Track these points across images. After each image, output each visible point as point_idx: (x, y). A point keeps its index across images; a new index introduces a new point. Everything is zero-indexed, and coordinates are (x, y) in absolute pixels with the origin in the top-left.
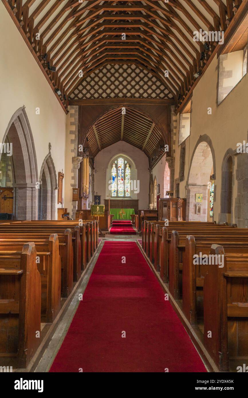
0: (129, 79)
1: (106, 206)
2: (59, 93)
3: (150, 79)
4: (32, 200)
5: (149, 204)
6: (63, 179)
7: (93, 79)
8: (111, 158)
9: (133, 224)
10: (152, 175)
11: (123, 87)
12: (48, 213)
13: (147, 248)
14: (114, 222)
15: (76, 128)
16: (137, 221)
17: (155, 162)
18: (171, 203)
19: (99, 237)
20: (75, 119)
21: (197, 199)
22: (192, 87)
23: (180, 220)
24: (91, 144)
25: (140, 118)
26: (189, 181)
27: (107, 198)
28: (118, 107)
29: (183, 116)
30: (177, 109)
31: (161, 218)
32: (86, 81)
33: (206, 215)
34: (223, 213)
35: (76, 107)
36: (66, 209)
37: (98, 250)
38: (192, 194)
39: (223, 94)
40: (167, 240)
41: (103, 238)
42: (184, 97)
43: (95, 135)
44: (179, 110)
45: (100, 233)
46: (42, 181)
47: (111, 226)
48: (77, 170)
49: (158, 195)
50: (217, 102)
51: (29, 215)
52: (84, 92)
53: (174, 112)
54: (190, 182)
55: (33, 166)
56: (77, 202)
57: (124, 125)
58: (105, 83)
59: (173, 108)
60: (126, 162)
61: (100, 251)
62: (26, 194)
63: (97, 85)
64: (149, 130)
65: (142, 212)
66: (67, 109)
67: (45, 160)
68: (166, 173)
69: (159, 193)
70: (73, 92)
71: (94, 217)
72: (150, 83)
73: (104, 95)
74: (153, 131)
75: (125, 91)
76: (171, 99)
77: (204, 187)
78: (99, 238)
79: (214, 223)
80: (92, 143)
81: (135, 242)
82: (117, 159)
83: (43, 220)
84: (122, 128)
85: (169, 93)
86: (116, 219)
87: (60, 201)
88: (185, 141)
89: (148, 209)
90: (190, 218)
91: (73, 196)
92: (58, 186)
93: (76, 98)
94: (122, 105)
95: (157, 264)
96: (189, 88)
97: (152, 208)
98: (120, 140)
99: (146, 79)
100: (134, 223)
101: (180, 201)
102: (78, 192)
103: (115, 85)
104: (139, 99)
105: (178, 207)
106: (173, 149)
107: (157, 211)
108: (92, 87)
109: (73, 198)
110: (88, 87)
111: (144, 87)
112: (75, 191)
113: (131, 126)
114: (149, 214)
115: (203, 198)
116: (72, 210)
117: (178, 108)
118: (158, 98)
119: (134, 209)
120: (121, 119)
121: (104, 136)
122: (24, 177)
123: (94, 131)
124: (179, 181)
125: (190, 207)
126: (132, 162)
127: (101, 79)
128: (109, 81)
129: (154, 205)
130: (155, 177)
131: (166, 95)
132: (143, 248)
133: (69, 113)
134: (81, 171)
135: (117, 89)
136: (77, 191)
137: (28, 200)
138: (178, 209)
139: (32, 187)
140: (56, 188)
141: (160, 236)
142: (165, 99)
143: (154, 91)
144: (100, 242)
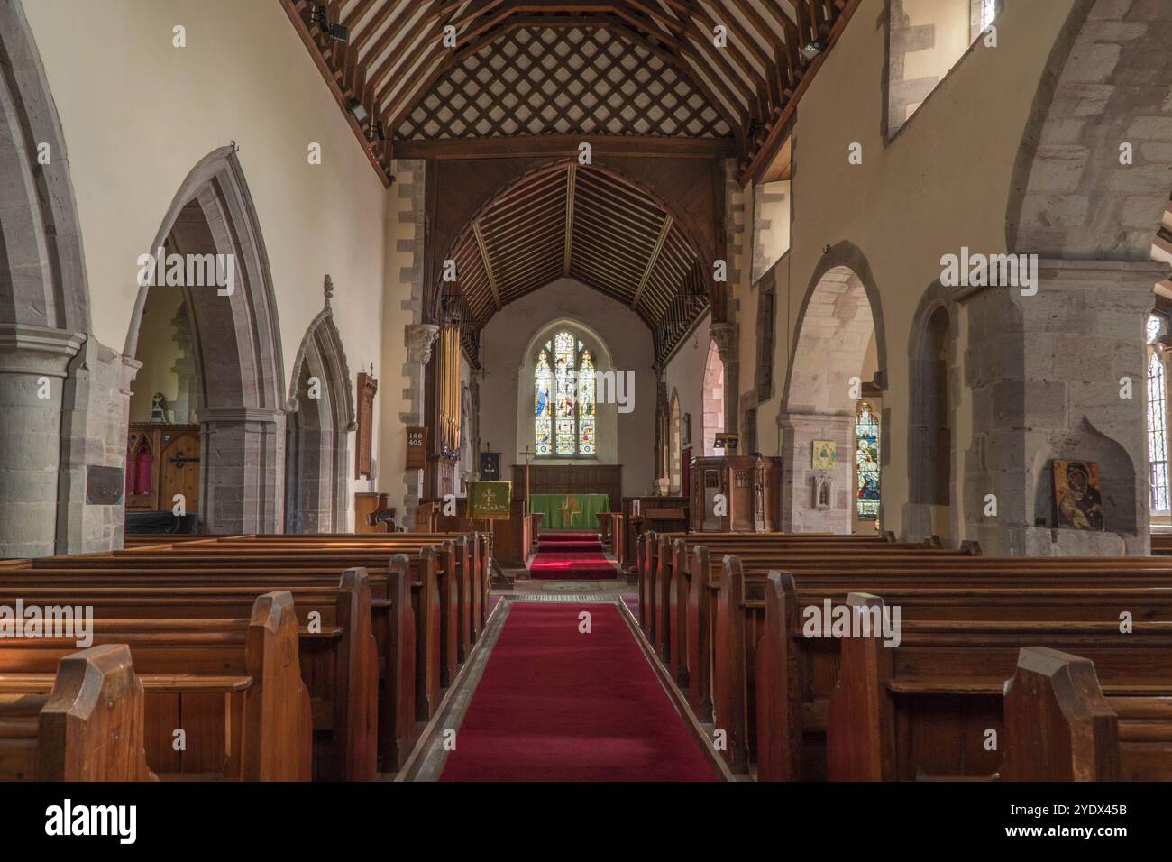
0: (589, 75)
1: (519, 484)
2: (360, 112)
3: (656, 75)
4: (263, 465)
5: (657, 477)
6: (373, 397)
7: (472, 75)
8: (534, 332)
9: (606, 543)
10: (664, 385)
11: (570, 100)
12: (324, 510)
13: (659, 626)
14: (543, 538)
15: (416, 234)
16: (618, 532)
17: (675, 344)
18: (731, 471)
19: (494, 587)
20: (415, 204)
21: (818, 459)
22: (793, 92)
23: (762, 528)
24: (469, 288)
25: (624, 201)
26: (790, 399)
27: (521, 461)
28: (553, 165)
29: (765, 192)
30: (743, 168)
31: (698, 523)
32: (451, 82)
33: (849, 512)
34: (917, 502)
35: (419, 165)
36: (383, 497)
37: (487, 636)
38: (800, 441)
39: (907, 104)
40: (741, 607)
41: (508, 593)
42: (768, 126)
43: (480, 257)
44: (752, 172)
45: (495, 575)
46: (297, 403)
47: (535, 552)
48: (422, 368)
49: (684, 447)
50: (885, 130)
51: (253, 516)
52: (445, 115)
53: (735, 178)
54: (793, 402)
55: (268, 350)
56: (421, 472)
57: (575, 226)
58: (510, 88)
59: (730, 168)
60: (581, 345)
61: (492, 640)
62: (244, 446)
63: (484, 94)
64: (652, 240)
65: (637, 503)
66: (387, 169)
67: (309, 331)
68: (709, 376)
69: (689, 442)
70: (406, 116)
71: (475, 522)
72: (656, 88)
73: (509, 126)
74: (665, 244)
75: (575, 113)
76: (723, 137)
77: (839, 418)
78: (491, 594)
79: (889, 539)
80: (472, 283)
81: (614, 605)
82: (551, 336)
83: (306, 532)
84: (569, 236)
85: (719, 118)
86: (551, 527)
87: (364, 469)
88: (773, 268)
89: (654, 494)
90: (797, 523)
91: (409, 453)
92: (355, 420)
93: (418, 136)
94: (566, 157)
95: (701, 695)
96: (784, 96)
97: (664, 490)
98: (561, 275)
99: (643, 75)
100: (607, 540)
101: (763, 467)
102: (423, 440)
103: (543, 94)
104: (624, 139)
105: (756, 485)
106: (735, 297)
107: (685, 500)
108: (471, 101)
109: (408, 461)
110: (458, 102)
111: (636, 101)
112: (415, 436)
113: (594, 229)
114: (656, 510)
115: (837, 455)
116: (406, 501)
117: (748, 167)
118: (682, 133)
119: (606, 496)
120: (565, 204)
121: (509, 261)
122: (236, 387)
123: (477, 245)
124: (757, 400)
125: (794, 485)
126: (600, 346)
127: (497, 75)
128: (524, 82)
129: (671, 483)
130: (675, 390)
131: (708, 126)
132: (643, 627)
133: (395, 185)
134: (433, 370)
135: (549, 106)
136: (420, 436)
137: (249, 465)
138: (756, 491)
139: (265, 419)
140: (350, 427)
141: (708, 588)
142: (705, 139)
143: (669, 113)
144: (496, 608)
